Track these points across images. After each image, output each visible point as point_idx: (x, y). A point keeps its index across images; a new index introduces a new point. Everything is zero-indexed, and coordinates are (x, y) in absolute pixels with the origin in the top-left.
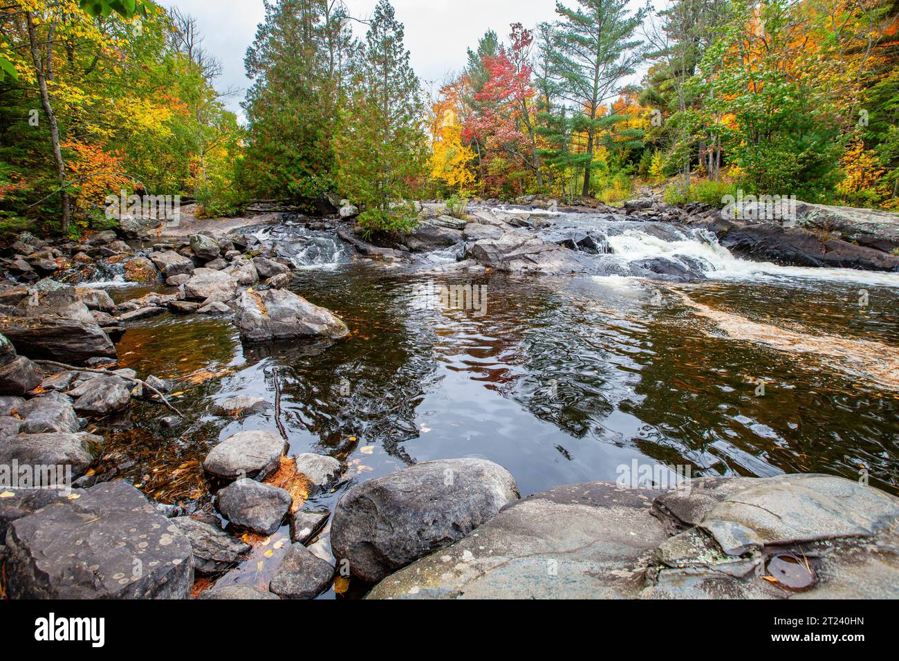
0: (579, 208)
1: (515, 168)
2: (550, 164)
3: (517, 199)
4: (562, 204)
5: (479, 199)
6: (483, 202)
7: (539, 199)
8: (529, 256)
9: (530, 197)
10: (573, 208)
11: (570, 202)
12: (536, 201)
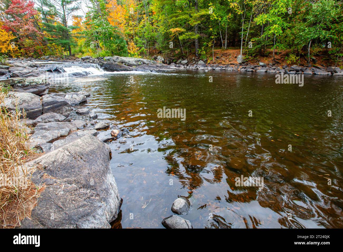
0: (68, 60)
1: (37, 44)
2: (52, 43)
3: (41, 57)
4: (61, 59)
5: (23, 58)
6: (25, 59)
7: (51, 57)
8: (34, 75)
9: (47, 57)
10: (65, 60)
11: (64, 58)
12: (50, 58)
